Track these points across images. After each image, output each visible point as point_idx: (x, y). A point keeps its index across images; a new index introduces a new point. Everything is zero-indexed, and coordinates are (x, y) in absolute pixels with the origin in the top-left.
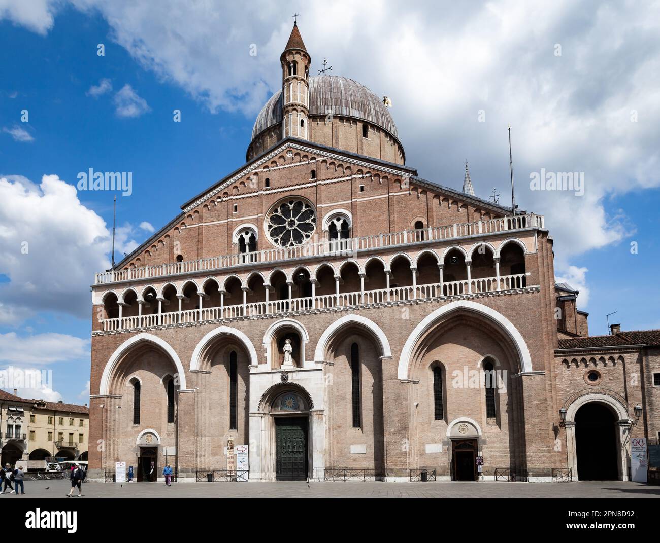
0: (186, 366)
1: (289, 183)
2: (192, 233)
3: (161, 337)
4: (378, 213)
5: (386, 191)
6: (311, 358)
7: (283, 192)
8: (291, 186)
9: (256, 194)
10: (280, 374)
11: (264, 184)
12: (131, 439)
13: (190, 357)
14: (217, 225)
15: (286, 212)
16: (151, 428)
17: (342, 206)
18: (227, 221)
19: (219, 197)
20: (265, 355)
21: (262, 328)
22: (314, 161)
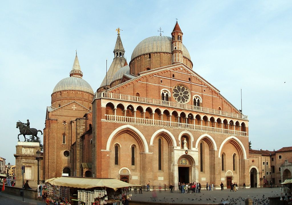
0: (149, 143)
1: (181, 79)
2: (143, 85)
3: (137, 128)
4: (209, 101)
5: (212, 94)
6: (194, 146)
7: (179, 81)
8: (182, 80)
9: (170, 79)
10: (185, 151)
11: (172, 76)
12: (116, 171)
13: (150, 139)
14: (154, 86)
15: (179, 89)
16: (126, 167)
17: (198, 94)
18: (158, 85)
19: (155, 75)
20: (179, 143)
21: (178, 133)
22: (190, 75)
